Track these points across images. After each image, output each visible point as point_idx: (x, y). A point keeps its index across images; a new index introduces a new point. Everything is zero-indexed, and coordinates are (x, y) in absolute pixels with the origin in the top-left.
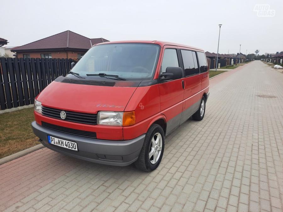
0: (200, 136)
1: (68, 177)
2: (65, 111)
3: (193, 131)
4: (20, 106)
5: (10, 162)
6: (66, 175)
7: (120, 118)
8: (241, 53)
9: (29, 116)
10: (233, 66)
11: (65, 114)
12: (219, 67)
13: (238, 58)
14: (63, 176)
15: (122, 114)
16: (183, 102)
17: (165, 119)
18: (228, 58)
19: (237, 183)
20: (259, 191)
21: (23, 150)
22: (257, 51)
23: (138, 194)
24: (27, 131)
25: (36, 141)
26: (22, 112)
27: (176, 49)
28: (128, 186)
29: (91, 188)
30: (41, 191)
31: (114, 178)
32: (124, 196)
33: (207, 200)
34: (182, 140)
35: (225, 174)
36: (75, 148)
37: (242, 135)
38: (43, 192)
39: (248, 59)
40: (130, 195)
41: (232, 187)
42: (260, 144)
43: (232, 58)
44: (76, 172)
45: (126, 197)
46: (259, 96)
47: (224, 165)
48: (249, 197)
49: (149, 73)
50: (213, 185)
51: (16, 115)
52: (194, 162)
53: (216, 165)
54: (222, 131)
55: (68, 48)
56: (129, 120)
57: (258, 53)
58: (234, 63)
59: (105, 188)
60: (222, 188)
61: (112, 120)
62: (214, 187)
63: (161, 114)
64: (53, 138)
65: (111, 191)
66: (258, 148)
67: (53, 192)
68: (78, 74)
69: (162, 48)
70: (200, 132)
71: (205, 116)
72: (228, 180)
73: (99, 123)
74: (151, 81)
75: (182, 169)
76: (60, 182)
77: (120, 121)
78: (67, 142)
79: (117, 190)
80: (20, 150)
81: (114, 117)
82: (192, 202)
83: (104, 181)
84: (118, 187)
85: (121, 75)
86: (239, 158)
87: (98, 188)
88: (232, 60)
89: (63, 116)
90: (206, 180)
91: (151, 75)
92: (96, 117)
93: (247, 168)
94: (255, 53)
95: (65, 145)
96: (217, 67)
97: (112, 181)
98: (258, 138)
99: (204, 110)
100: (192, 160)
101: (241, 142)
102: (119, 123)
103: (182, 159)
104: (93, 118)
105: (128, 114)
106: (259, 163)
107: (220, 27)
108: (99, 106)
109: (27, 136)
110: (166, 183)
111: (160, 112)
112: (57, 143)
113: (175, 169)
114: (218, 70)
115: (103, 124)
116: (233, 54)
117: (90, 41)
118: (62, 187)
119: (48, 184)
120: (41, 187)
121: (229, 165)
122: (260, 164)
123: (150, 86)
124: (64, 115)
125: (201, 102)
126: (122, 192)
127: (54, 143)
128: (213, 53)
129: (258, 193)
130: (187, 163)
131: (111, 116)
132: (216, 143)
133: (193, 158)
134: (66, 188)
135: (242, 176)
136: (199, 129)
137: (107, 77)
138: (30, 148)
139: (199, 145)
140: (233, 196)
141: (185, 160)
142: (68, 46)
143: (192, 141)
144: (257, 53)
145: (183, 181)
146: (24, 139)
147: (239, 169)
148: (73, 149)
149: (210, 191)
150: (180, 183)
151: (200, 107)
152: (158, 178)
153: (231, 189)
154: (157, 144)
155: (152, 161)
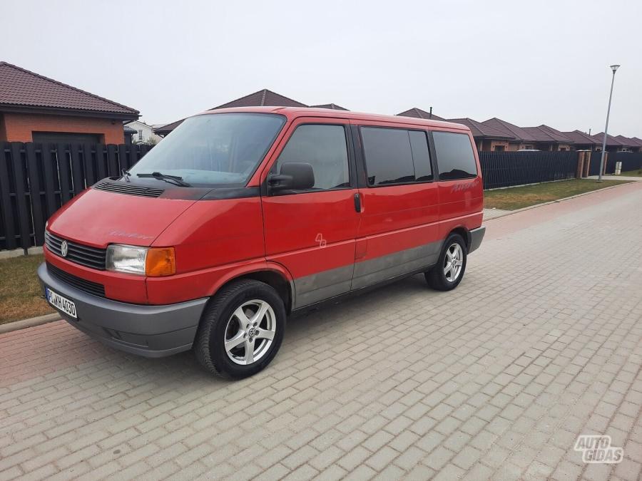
1: (78, 370)
11: (67, 247)
12: (617, 171)
16: (355, 242)
23: (174, 417)
36: (74, 313)
37: (519, 331)
40: (158, 416)
45: (147, 418)
56: (162, 264)
59: (123, 398)
69: (288, 124)
73: (114, 267)
78: (65, 300)
83: (133, 386)
84: (150, 399)
89: (64, 250)
92: (105, 255)
95: (64, 307)
98: (556, 341)
104: (100, 256)
105: (159, 252)
107: (614, 71)
110: (246, 405)
112: (55, 302)
124: (65, 248)
126: (148, 410)
127: (52, 302)
154: (255, 324)
155: (238, 357)
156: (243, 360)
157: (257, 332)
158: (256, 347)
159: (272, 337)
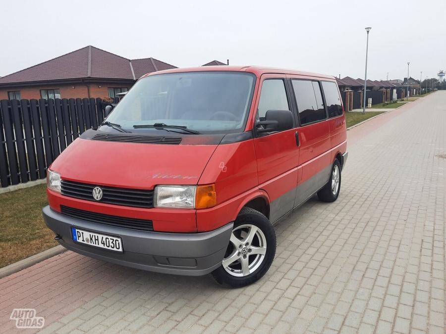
0: (330, 228)
1: (107, 298)
2: (101, 186)
3: (318, 221)
4: (13, 184)
5: (6, 278)
6: (104, 295)
7: (190, 195)
8: (411, 78)
9: (29, 202)
10: (396, 102)
11: (101, 192)
12: (370, 105)
13: (406, 88)
14: (98, 297)
15: (194, 190)
16: (298, 170)
17: (267, 198)
18: (386, 88)
19: (391, 301)
20: (429, 313)
21: (27, 257)
22: (441, 74)
23: (226, 322)
24: (30, 227)
25: (47, 242)
26: (16, 195)
27: (283, 79)
28: (208, 310)
29: (146, 314)
30: (65, 320)
31: (183, 298)
32: (202, 325)
33: (341, 329)
34: (299, 235)
35: (372, 289)
36: (118, 247)
37: (405, 225)
38: (68, 323)
39: (425, 88)
40: (211, 323)
41: (384, 308)
42: (435, 239)
43: (393, 88)
44: (120, 291)
45: (204, 326)
46: (441, 156)
47: (371, 274)
48: (411, 323)
49: (237, 121)
50: (351, 306)
51: (6, 200)
52: (320, 271)
53: (358, 275)
54: (370, 219)
55: (89, 77)
56: (205, 199)
57: (443, 77)
58: (398, 97)
59: (169, 314)
60: (365, 311)
61: (178, 199)
62: (352, 309)
63: (260, 189)
64: (81, 231)
65: (179, 319)
66: (433, 246)
67: (85, 322)
68: (119, 126)
69: (258, 79)
70: (331, 221)
71: (342, 194)
72: (376, 297)
73: (156, 204)
74: (241, 135)
75: (300, 281)
76: (94, 307)
77: (191, 202)
78: (105, 237)
79: (190, 316)
80: (21, 258)
81: (181, 194)
82: (314, 332)
83: (167, 303)
84: (192, 311)
85: (191, 125)
86: (397, 263)
87: (158, 314)
88: (395, 91)
89: (97, 194)
90: (339, 298)
91: (240, 125)
92: (152, 195)
93: (410, 278)
94: (437, 78)
95: (102, 243)
96: (367, 105)
97: (180, 302)
98: (434, 229)
99: (338, 183)
100: (316, 267)
101: (402, 235)
102: (190, 204)
103: (299, 266)
104: (146, 197)
105: (203, 189)
106: (432, 270)
107: (368, 32)
108: (156, 176)
109: (31, 234)
110: (271, 304)
111: (257, 186)
112: (87, 240)
113: (288, 282)
114: (367, 110)
115: (163, 206)
116: (397, 80)
117: (131, 63)
118: (98, 314)
119: (74, 310)
120: (64, 315)
121: (379, 274)
122: (434, 271)
123: (240, 143)
124: (99, 193)
125: (333, 170)
126: (199, 320)
127: (83, 241)
128: (359, 80)
129: (426, 316)
130: (306, 272)
131: (176, 192)
132: (359, 240)
133: (318, 265)
134: (105, 316)
135: (401, 291)
136: (329, 216)
137: (169, 129)
138: (39, 255)
139: (329, 243)
140: (383, 322)
141: (304, 267)
142: (89, 75)
143: (318, 237)
144: (441, 76)
145: (300, 301)
146: (25, 240)
147: (396, 280)
148: (115, 249)
149: (345, 315)
150: (295, 304)
151: (331, 177)
152: (259, 297)
153: (380, 312)
154: (247, 244)
155: (236, 271)
156: (241, 272)
157: (250, 250)
158: (250, 262)
159: (264, 253)
